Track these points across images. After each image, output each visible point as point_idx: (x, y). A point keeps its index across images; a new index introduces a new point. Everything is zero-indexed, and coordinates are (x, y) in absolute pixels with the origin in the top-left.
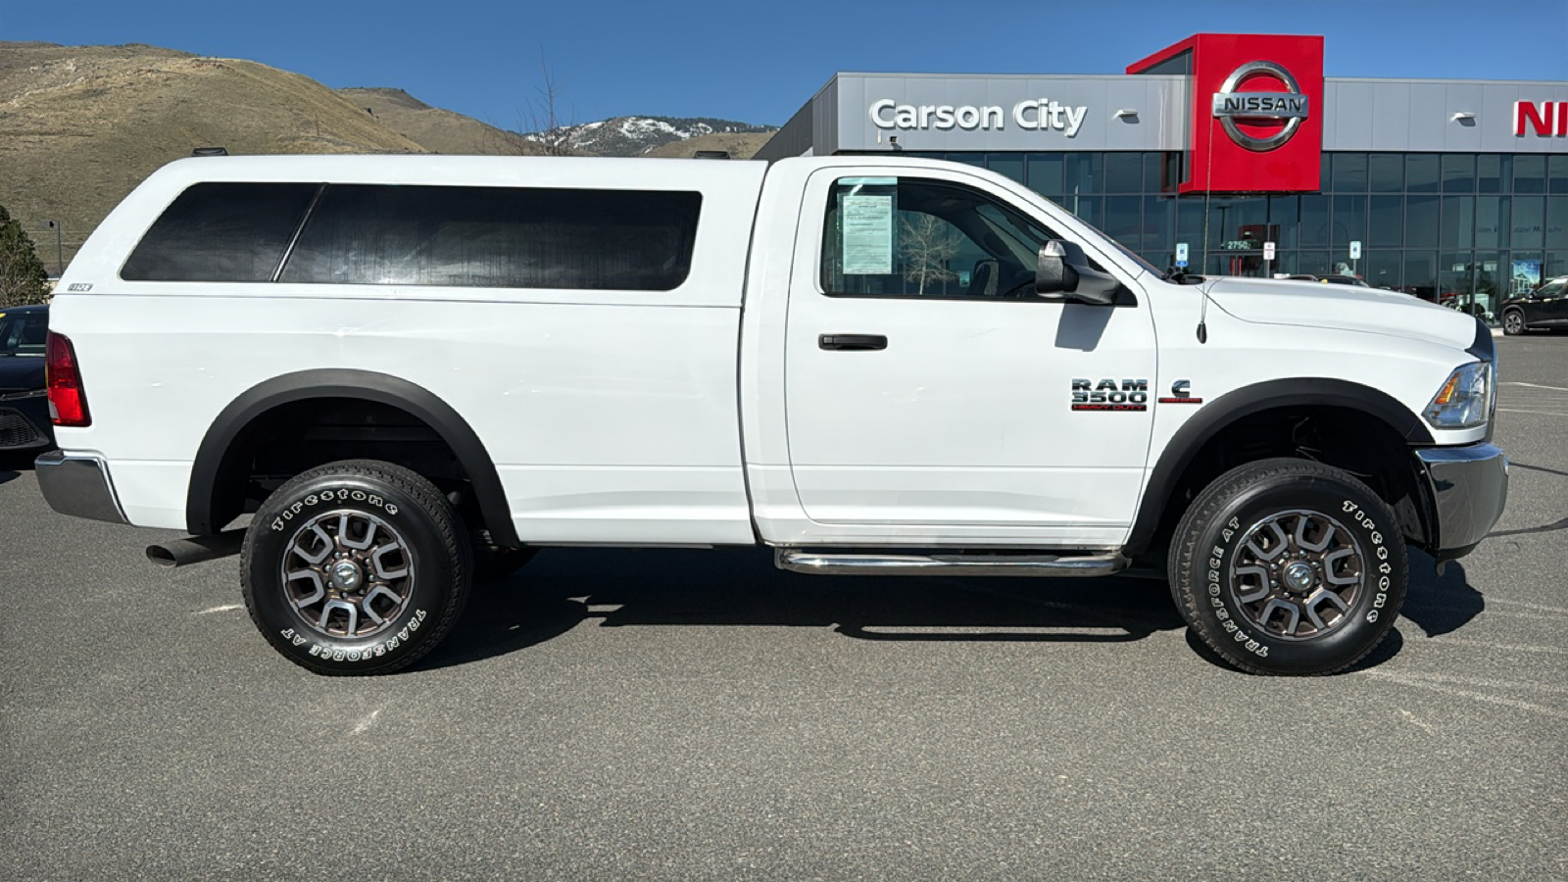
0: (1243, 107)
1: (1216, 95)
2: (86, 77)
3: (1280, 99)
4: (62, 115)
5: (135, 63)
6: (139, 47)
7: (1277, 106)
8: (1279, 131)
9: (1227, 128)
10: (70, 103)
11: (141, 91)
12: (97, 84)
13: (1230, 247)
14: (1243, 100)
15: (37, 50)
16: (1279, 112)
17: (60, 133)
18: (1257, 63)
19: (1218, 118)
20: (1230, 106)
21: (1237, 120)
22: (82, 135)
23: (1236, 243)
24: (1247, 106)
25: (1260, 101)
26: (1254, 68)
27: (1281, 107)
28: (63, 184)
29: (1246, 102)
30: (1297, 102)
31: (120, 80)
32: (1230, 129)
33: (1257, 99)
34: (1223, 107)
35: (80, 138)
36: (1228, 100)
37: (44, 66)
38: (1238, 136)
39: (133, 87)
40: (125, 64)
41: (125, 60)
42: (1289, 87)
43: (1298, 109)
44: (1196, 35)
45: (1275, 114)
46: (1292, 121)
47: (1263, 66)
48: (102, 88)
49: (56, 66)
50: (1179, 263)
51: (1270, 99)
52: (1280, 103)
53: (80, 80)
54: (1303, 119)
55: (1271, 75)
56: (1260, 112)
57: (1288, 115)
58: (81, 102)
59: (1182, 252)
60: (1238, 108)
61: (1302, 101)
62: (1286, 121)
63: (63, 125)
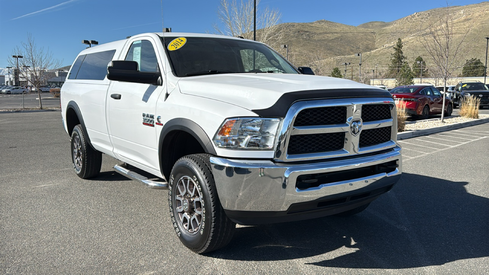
2: (466, 15)
4: (456, 28)
5: (483, 8)
6: (485, 3)
10: (459, 24)
11: (483, 17)
12: (469, 17)
15: (452, 9)
17: (455, 34)
22: (461, 33)
28: (453, 49)
31: (477, 14)
35: (460, 35)
37: (454, 13)
39: (481, 16)
40: (479, 9)
41: (479, 8)
48: (470, 18)
49: (457, 13)
53: (464, 16)
58: (463, 23)
63: (456, 31)
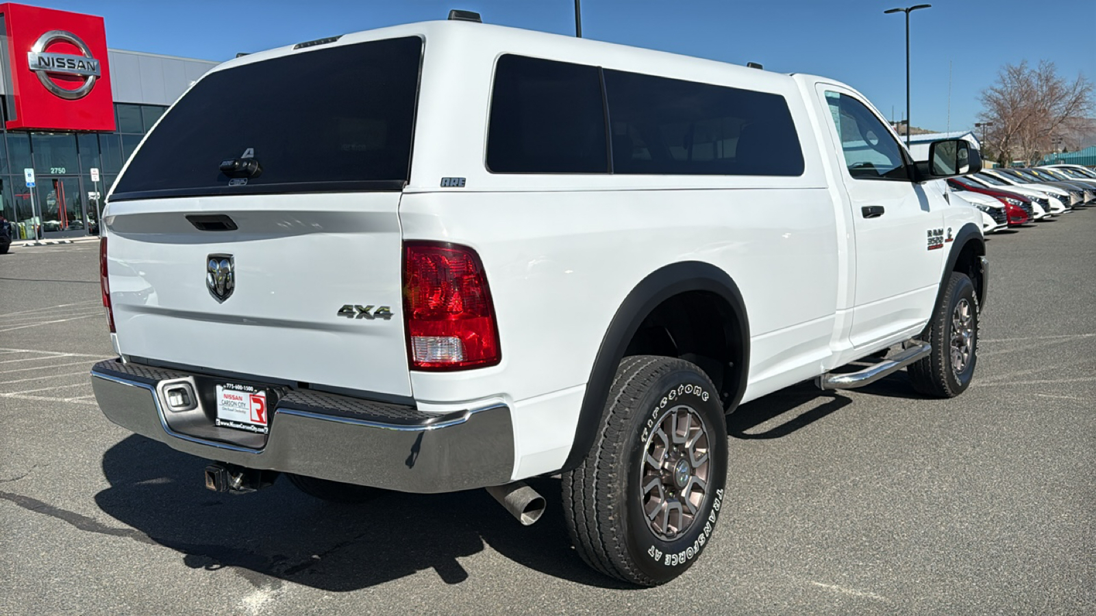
0: (53, 65)
1: (29, 53)
3: (80, 61)
7: (79, 66)
8: (81, 85)
9: (42, 80)
13: (52, 172)
14: (53, 59)
16: (80, 70)
18: (58, 31)
19: (33, 71)
20: (43, 63)
21: (50, 74)
23: (57, 169)
24: (56, 64)
25: (65, 61)
26: (57, 35)
27: (81, 67)
29: (55, 61)
30: (92, 64)
32: (44, 80)
33: (63, 59)
34: (37, 63)
36: (40, 58)
38: (50, 86)
42: (84, 52)
43: (93, 69)
44: (7, 4)
45: (78, 71)
46: (91, 78)
47: (63, 35)
50: (28, 184)
51: (73, 60)
52: (81, 64)
54: (97, 77)
55: (70, 42)
56: (66, 69)
57: (87, 74)
59: (29, 175)
60: (49, 65)
61: (96, 63)
62: (86, 78)
